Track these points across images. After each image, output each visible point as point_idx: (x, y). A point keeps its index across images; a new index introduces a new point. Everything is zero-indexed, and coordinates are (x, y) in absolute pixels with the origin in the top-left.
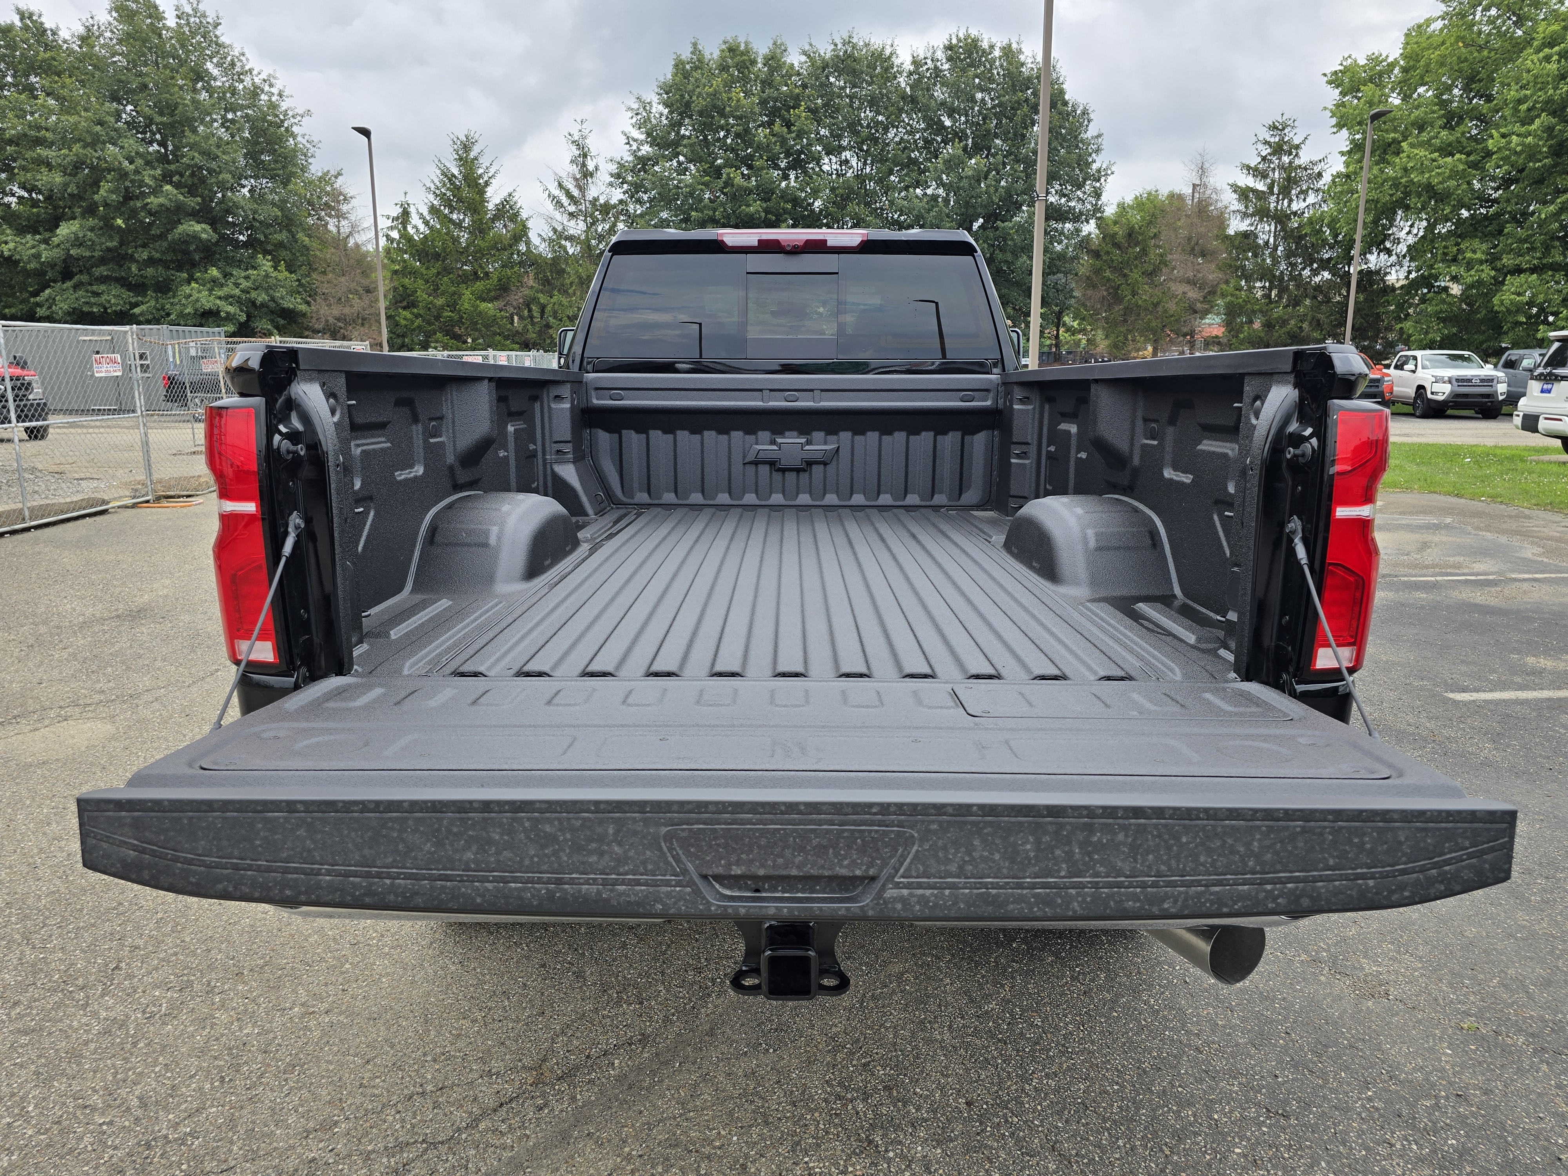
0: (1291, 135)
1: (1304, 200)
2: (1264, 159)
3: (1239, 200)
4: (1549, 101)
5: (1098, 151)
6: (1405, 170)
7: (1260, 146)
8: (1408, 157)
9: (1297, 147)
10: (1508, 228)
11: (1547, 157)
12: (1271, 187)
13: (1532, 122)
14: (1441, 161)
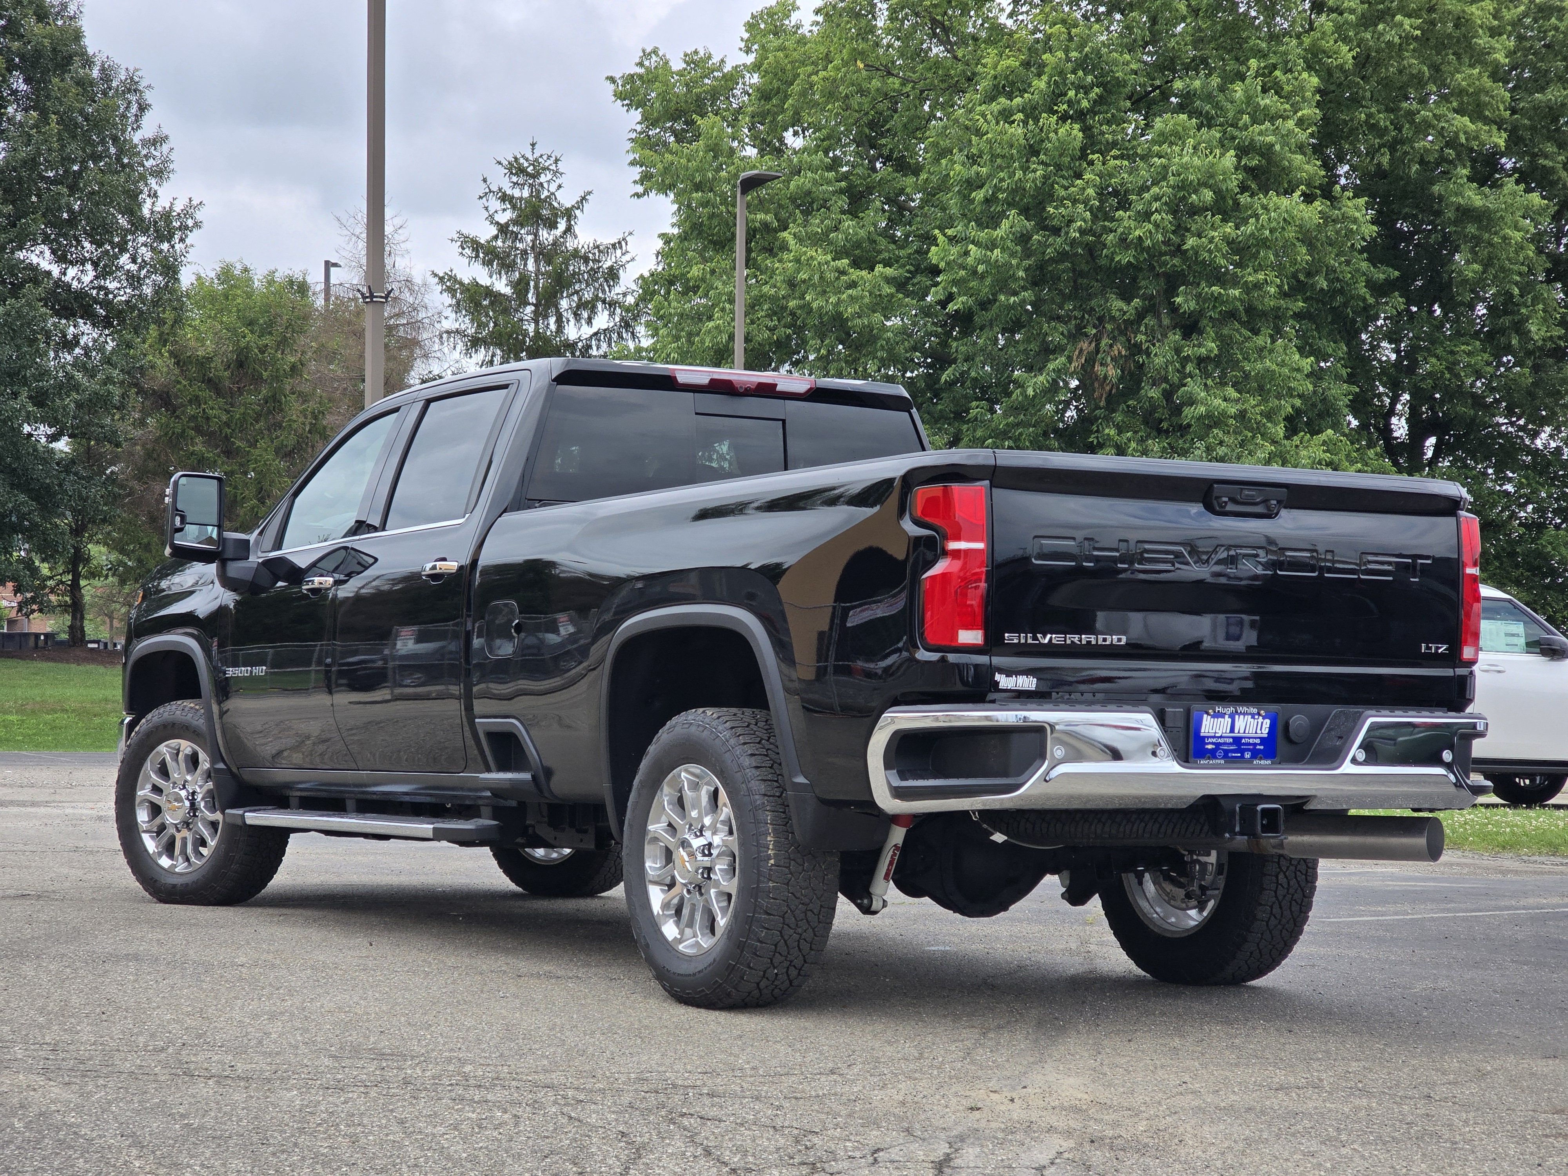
0: (553, 187)
1: (589, 321)
2: (503, 229)
3: (457, 308)
4: (1018, 190)
5: (160, 173)
6: (792, 284)
7: (495, 204)
8: (798, 261)
9: (569, 214)
10: (976, 409)
11: (1024, 289)
12: (521, 286)
13: (996, 226)
14: (855, 274)
